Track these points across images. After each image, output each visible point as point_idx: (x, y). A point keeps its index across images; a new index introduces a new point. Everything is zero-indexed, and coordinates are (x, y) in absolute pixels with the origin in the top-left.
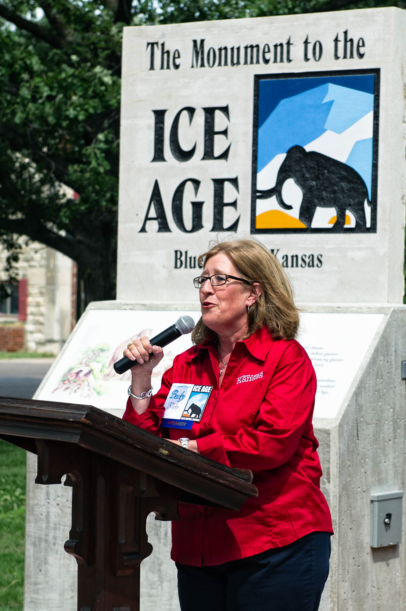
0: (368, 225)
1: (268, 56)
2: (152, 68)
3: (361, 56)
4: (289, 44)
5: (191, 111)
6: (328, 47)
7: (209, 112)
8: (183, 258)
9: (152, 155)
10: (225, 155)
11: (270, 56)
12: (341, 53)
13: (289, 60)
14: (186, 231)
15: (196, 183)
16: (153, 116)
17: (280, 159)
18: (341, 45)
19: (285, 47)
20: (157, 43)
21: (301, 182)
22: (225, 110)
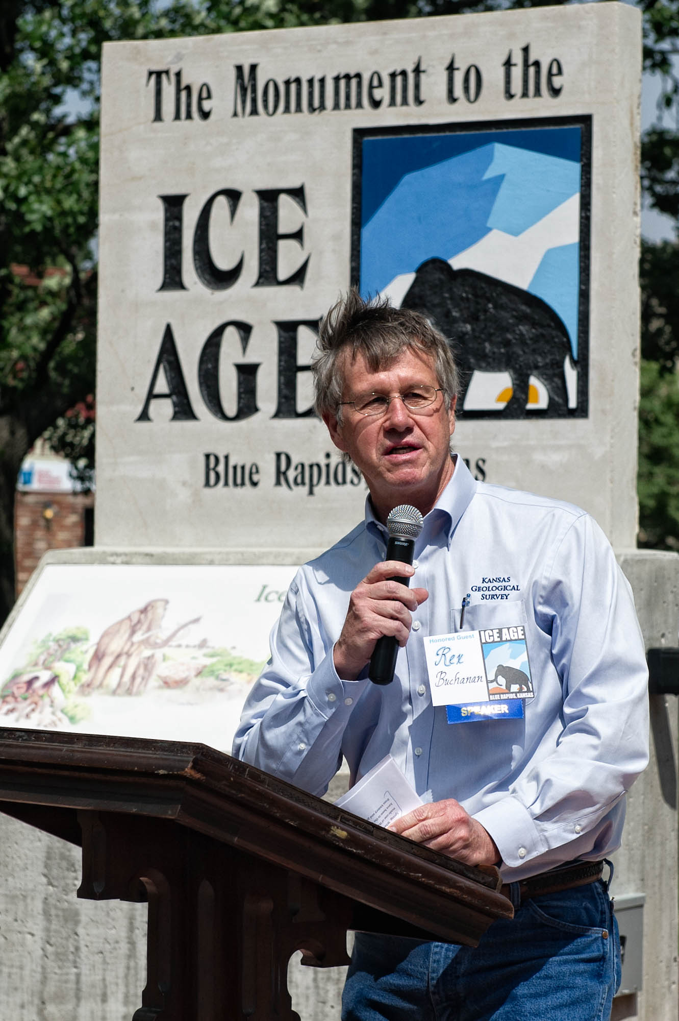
0: (573, 403)
1: (378, 94)
2: (158, 117)
3: (556, 92)
4: (417, 71)
5: (234, 196)
6: (493, 76)
7: (269, 197)
8: (221, 468)
9: (159, 279)
10: (298, 277)
11: (382, 94)
12: (517, 86)
13: (419, 102)
14: (225, 417)
15: (245, 329)
16: (160, 206)
17: (405, 281)
18: (517, 73)
19: (411, 77)
20: (167, 72)
21: (443, 325)
22: (298, 194)
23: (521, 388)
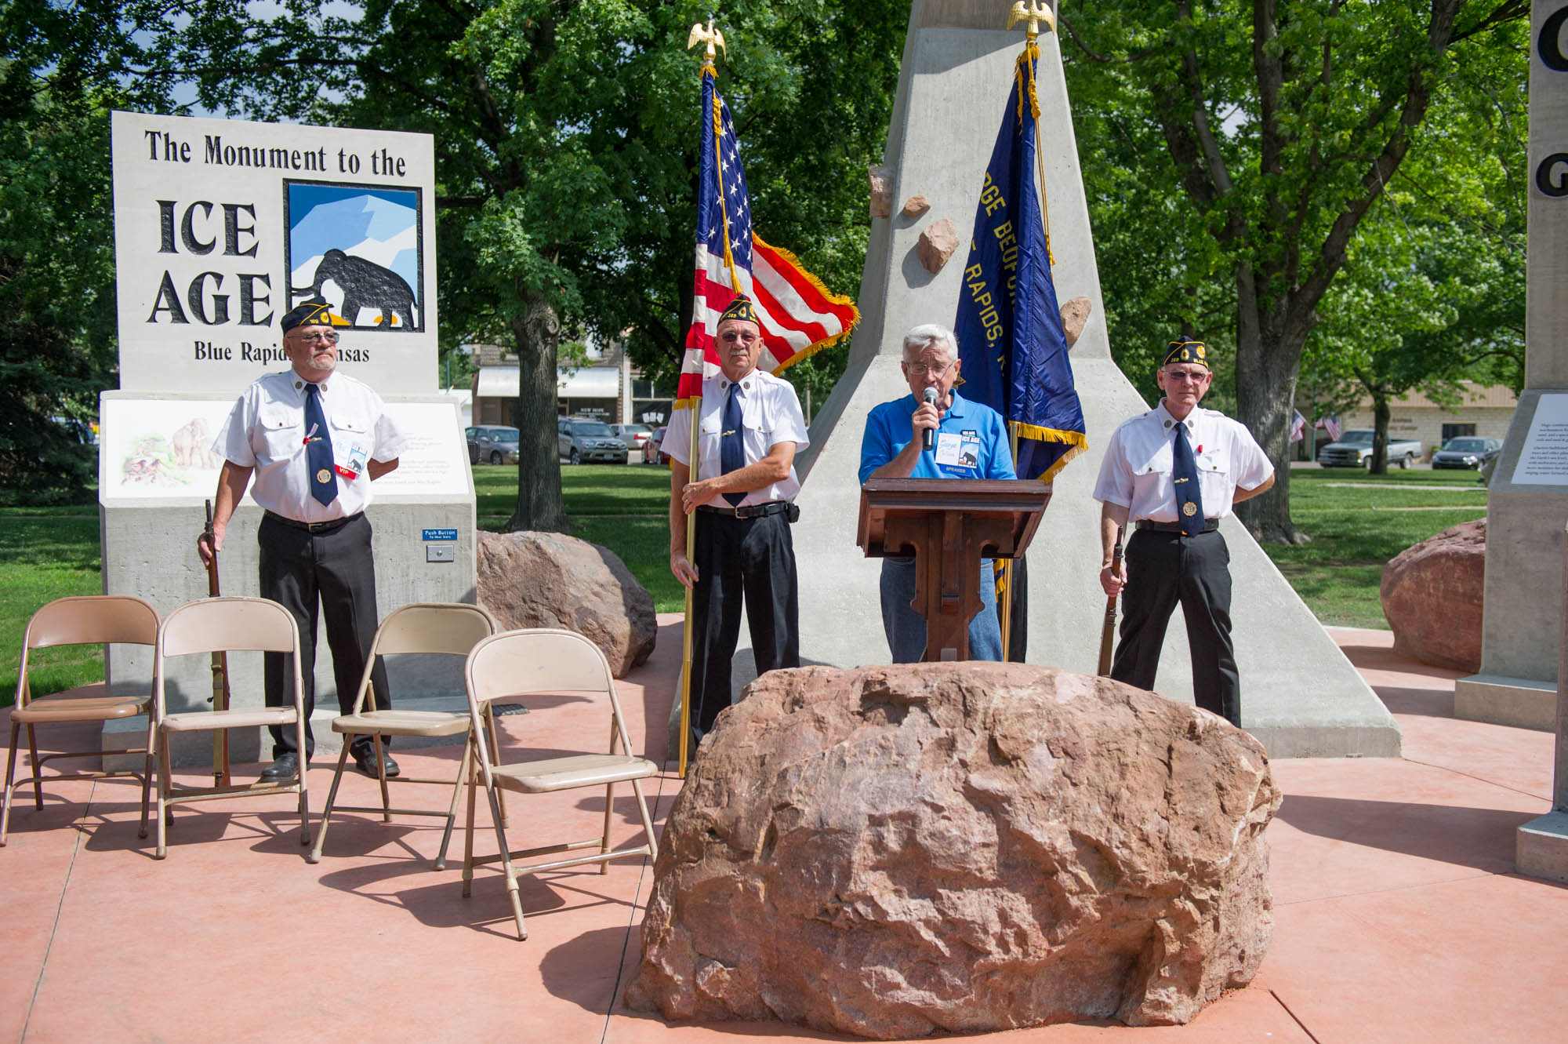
0: (416, 325)
1: (297, 162)
2: (154, 157)
3: (402, 174)
4: (321, 153)
5: (208, 206)
6: (366, 163)
7: (231, 209)
8: (206, 349)
9: (159, 245)
10: (252, 252)
11: (301, 162)
12: (380, 168)
13: (323, 169)
14: (205, 321)
15: (219, 278)
16: (158, 208)
17: (318, 260)
18: (379, 162)
19: (318, 157)
20: (159, 133)
21: (341, 282)
22: (250, 209)
23: (388, 316)
